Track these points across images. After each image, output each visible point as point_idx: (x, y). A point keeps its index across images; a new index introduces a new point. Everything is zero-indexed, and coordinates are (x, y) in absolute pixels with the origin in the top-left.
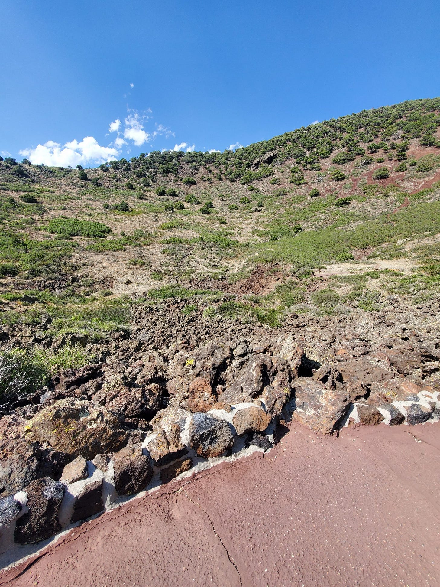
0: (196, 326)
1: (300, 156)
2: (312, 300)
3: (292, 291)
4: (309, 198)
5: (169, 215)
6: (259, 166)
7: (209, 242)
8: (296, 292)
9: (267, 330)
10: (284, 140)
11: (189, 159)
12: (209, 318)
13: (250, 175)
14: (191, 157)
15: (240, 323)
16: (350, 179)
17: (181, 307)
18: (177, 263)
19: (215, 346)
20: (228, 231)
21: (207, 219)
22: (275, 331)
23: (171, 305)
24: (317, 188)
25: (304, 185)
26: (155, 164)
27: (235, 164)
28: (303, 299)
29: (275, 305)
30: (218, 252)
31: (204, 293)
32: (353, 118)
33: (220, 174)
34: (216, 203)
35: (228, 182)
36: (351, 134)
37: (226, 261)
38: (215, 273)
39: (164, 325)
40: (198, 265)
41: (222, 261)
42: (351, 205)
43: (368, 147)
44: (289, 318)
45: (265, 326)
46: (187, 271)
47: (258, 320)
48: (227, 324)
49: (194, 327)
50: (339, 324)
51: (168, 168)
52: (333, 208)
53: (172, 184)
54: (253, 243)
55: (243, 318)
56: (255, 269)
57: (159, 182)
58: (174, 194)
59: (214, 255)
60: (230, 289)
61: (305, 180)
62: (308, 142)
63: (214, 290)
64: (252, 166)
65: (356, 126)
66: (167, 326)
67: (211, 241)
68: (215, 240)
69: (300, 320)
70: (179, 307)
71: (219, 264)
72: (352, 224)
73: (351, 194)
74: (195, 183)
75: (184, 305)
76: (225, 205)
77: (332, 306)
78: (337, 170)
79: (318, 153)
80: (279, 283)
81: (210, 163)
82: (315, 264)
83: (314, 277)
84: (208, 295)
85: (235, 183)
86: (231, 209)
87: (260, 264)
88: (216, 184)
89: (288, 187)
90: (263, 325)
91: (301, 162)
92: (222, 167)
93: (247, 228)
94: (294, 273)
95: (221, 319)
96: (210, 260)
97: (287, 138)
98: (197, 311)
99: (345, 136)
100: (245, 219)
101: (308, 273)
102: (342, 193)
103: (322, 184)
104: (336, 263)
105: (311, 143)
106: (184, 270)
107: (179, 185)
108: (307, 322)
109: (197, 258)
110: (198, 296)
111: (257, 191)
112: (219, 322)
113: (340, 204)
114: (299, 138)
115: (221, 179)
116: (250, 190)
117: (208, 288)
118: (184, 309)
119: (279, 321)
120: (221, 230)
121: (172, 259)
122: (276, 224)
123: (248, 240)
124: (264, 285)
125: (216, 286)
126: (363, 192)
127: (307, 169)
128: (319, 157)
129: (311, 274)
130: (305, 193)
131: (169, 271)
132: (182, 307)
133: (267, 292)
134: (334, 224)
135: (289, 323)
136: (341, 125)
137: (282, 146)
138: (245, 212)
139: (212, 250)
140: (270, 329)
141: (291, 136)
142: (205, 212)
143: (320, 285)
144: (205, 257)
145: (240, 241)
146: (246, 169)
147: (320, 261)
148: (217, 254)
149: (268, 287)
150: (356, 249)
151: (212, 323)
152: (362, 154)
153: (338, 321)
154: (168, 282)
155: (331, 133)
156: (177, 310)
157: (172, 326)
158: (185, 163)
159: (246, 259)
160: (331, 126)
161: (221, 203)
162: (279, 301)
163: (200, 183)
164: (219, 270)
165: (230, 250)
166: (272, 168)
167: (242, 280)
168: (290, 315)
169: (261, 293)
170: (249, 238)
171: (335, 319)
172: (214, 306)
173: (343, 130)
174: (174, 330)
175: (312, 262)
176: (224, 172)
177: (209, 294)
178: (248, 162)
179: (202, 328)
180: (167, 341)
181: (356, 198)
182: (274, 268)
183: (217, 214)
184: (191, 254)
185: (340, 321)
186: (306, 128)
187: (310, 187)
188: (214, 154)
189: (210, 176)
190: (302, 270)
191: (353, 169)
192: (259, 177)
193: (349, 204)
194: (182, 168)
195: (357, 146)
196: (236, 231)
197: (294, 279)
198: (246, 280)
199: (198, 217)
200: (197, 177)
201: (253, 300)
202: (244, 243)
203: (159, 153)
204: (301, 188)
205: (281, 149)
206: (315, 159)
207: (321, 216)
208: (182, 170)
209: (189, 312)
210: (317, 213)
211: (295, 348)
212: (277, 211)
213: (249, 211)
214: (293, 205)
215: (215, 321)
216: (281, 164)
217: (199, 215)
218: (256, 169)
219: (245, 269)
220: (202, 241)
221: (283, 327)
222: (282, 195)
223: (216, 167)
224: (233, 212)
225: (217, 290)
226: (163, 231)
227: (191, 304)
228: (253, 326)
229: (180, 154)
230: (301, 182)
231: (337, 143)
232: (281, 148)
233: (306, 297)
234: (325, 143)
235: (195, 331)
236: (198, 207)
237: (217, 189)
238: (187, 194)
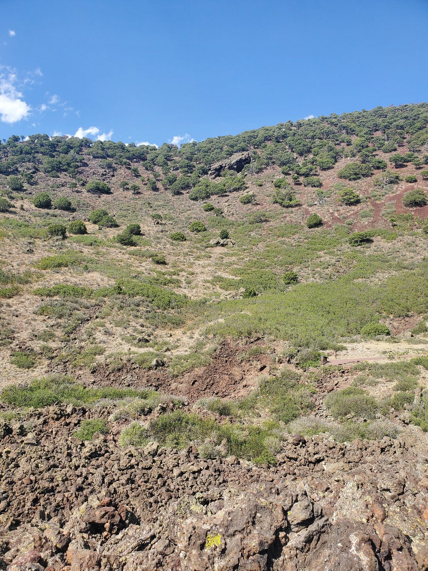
0: (107, 465)
1: (288, 162)
2: (329, 408)
3: (291, 392)
4: (307, 229)
5: (57, 243)
6: (222, 173)
7: (133, 296)
8: (297, 394)
9: (249, 471)
10: (260, 138)
11: (100, 151)
12: (132, 449)
13: (207, 186)
14: (103, 149)
15: (196, 457)
16: (369, 203)
17: (72, 425)
18: (68, 333)
19: (256, 506)
20: (169, 278)
21: (130, 254)
22: (266, 474)
23: (51, 421)
24: (318, 214)
25: (297, 208)
26: (36, 155)
27: (182, 167)
28: (311, 407)
29: (260, 419)
30: (150, 315)
31: (121, 396)
32: (363, 116)
33: (154, 180)
34: (146, 228)
35: (169, 194)
36: (363, 139)
37: (166, 331)
38: (145, 354)
39: (37, 466)
40: (110, 338)
41: (158, 332)
42: (374, 244)
43: (390, 158)
44: (289, 446)
45: (244, 463)
46: (86, 350)
47: (230, 451)
48: (169, 461)
49: (102, 468)
50: (381, 457)
51: (60, 163)
52: (347, 248)
53: (67, 190)
54: (214, 299)
55: (201, 447)
56: (220, 347)
57: (42, 185)
58: (68, 207)
59: (141, 321)
60: (173, 386)
61: (298, 200)
62: (300, 144)
63: (141, 389)
64: (210, 172)
65: (369, 128)
66: (43, 466)
67: (138, 294)
68: (145, 292)
69: (311, 449)
70: (67, 424)
71: (152, 337)
72: (380, 275)
73: (373, 227)
74: (108, 192)
75: (79, 421)
76: (162, 232)
77: (365, 421)
78: (348, 189)
79: (316, 161)
80: (265, 375)
81: (137, 162)
82: (327, 341)
83: (327, 365)
84: (128, 398)
85: (181, 197)
86: (175, 239)
87: (229, 338)
88: (147, 196)
89: (270, 209)
90: (241, 461)
91: (290, 172)
92: (157, 169)
93: (202, 273)
94: (292, 357)
95: (157, 450)
96: (135, 330)
97: (266, 135)
98: (107, 433)
99: (355, 140)
100: (198, 258)
101: (316, 358)
102: (358, 225)
103: (326, 208)
104: (362, 340)
105: (304, 145)
106: (81, 348)
107: (78, 192)
108: (324, 454)
109: (108, 325)
110: (108, 402)
111: (220, 212)
112: (154, 456)
113: (357, 242)
114: (284, 137)
115: (155, 189)
116: (206, 211)
117: (129, 386)
118: (78, 429)
119: (271, 451)
120: (155, 275)
121: (59, 325)
122: (253, 269)
123: (204, 294)
124: (238, 378)
125: (144, 380)
126: (391, 224)
127: (300, 184)
128: (318, 168)
129: (322, 359)
130: (299, 221)
131: (50, 350)
132: (75, 425)
133: (243, 392)
134: (351, 272)
135: (291, 456)
136: (348, 124)
137: (258, 145)
138: (198, 245)
139: (138, 311)
140: (254, 468)
141: (271, 132)
142: (126, 242)
143: (340, 379)
144: (124, 324)
145: (189, 295)
146: (199, 177)
147: (334, 336)
148: (147, 319)
149: (244, 383)
150: (391, 316)
151: (139, 458)
152: (383, 168)
153: (380, 450)
154: (47, 372)
155: (334, 133)
156: (65, 430)
157: (55, 466)
158: (91, 157)
159: (203, 328)
160: (332, 124)
161: (156, 229)
162: (267, 410)
163: (118, 193)
164: (151, 350)
165: (172, 311)
166: (243, 178)
167: (196, 369)
168: (291, 440)
169: (233, 395)
170: (205, 291)
171: (374, 447)
172: (142, 423)
173: (351, 132)
174: (59, 476)
175: (322, 338)
176: (162, 177)
177: (131, 396)
178: (202, 165)
179: (120, 470)
180: (42, 501)
181: (381, 234)
182: (254, 347)
183: (148, 247)
184: (97, 317)
185: (383, 450)
186: (295, 123)
187: (307, 212)
188: (145, 149)
189: (137, 182)
190: (305, 351)
191: (372, 189)
192: (223, 190)
193: (372, 241)
194: (86, 165)
195: (374, 156)
196: (182, 277)
197: (292, 368)
198: (203, 369)
199: (113, 250)
200: (114, 182)
201: (219, 409)
202: (198, 299)
203: (46, 138)
204: (292, 212)
205: (257, 150)
206: (311, 170)
207: (328, 258)
208: (87, 169)
209: (89, 435)
210: (321, 253)
211: (369, 506)
212: (254, 247)
213: (205, 245)
214: (280, 239)
215: (146, 453)
216: (257, 173)
217: (115, 247)
218: (216, 177)
219: (202, 348)
220: (119, 293)
221: (280, 465)
222: (261, 221)
223: (147, 169)
224: (178, 245)
225: (147, 389)
226: (43, 271)
227: (95, 419)
228: (221, 463)
229: (83, 143)
230: (291, 203)
231: (343, 148)
232: (257, 148)
233: (317, 403)
234: (326, 148)
235: (103, 477)
236: (112, 233)
237: (149, 204)
238: (93, 208)
